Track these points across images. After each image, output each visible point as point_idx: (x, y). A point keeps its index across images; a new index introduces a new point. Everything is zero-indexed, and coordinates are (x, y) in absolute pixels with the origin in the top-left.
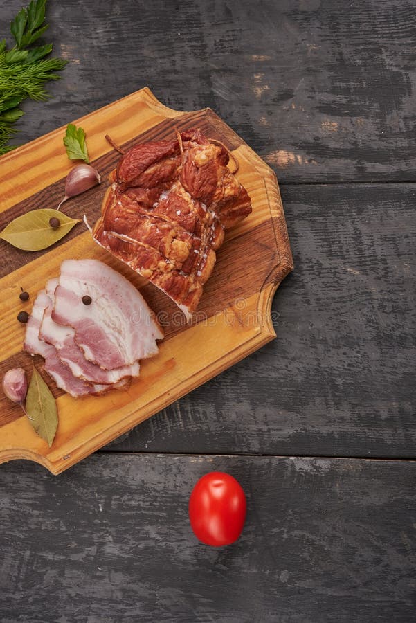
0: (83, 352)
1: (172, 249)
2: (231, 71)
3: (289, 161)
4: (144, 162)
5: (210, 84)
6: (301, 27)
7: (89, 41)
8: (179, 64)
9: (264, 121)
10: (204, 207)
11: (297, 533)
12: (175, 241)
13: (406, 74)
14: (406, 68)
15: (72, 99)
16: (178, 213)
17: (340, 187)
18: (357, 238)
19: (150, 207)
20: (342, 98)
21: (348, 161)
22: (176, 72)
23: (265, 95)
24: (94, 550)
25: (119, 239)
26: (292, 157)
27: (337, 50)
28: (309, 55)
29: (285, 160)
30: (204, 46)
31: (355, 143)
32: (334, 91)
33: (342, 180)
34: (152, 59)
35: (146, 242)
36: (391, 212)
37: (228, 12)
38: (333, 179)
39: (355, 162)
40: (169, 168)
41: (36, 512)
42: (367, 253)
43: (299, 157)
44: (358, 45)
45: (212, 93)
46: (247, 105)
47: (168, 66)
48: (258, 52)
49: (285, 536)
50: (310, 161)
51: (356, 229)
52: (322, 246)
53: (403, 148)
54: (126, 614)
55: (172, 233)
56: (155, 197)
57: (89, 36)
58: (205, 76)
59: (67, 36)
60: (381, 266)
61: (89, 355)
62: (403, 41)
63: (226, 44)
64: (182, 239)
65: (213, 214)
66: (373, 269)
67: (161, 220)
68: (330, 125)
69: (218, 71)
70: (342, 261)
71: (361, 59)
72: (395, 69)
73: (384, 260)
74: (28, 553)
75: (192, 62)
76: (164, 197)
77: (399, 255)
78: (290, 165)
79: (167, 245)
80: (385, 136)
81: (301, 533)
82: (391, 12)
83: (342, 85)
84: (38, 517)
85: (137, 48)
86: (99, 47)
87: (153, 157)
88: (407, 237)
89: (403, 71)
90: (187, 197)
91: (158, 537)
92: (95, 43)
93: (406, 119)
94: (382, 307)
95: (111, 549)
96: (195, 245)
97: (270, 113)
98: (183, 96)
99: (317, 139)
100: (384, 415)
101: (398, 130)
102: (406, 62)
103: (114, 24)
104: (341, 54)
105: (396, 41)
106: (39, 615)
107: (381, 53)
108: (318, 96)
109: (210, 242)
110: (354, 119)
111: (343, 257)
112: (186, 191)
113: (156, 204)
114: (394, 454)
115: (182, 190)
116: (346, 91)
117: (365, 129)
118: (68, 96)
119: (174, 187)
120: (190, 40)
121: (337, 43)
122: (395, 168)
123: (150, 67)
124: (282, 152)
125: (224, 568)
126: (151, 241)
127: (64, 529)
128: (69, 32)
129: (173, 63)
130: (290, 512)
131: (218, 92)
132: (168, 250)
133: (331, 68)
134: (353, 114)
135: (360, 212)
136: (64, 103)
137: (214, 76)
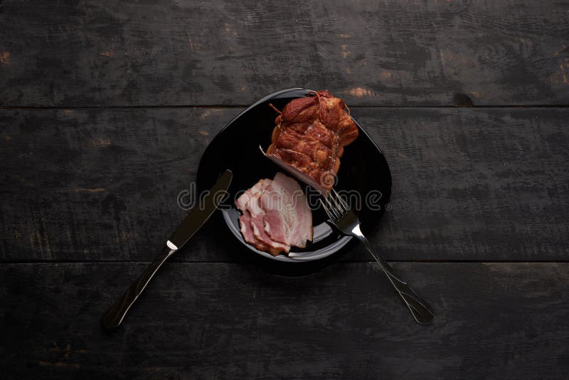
0: (265, 226)
1: (317, 155)
2: (328, 42)
3: (363, 94)
4: (299, 108)
5: (316, 49)
6: (368, 20)
7: (242, 22)
8: (297, 37)
9: (348, 71)
10: (333, 133)
11: (374, 306)
12: (319, 151)
13: (428, 48)
14: (428, 45)
15: (233, 55)
16: (319, 136)
17: (393, 108)
18: (404, 137)
19: (303, 134)
20: (392, 60)
21: (397, 95)
22: (295, 42)
23: (348, 57)
24: (250, 321)
25: (286, 152)
26: (365, 92)
27: (388, 33)
28: (373, 36)
29: (361, 93)
30: (312, 28)
31: (401, 85)
32: (388, 56)
33: (394, 105)
34: (280, 34)
35: (302, 152)
36: (423, 123)
37: (325, 10)
38: (388, 105)
39: (401, 95)
40: (312, 111)
41: (213, 300)
42: (410, 146)
43: (369, 92)
44: (400, 31)
45: (317, 55)
46: (338, 62)
47: (291, 38)
48: (344, 33)
49: (367, 308)
50: (375, 94)
51: (403, 132)
52: (384, 141)
53: (427, 88)
54: (272, 359)
55: (317, 146)
56: (305, 128)
57: (243, 20)
58: (313, 45)
59: (228, 19)
60: (418, 153)
61: (267, 228)
62: (425, 30)
63: (325, 28)
64: (322, 150)
65: (338, 137)
66: (413, 155)
67: (310, 140)
68: (386, 75)
69: (320, 42)
70: (395, 150)
71: (403, 39)
72: (422, 45)
73: (420, 149)
74: (208, 325)
75: (305, 37)
76: (310, 128)
77: (428, 147)
78: (364, 96)
79: (314, 154)
80: (417, 81)
81: (376, 305)
82: (418, 15)
83: (392, 53)
84: (214, 303)
85: (272, 28)
86: (249, 26)
87: (304, 105)
88: (432, 137)
89: (426, 47)
90: (323, 127)
91: (291, 312)
92: (246, 23)
93: (428, 73)
94: (419, 176)
95: (261, 321)
96: (329, 154)
97: (352, 67)
98: (301, 56)
99: (379, 82)
100: (423, 236)
101: (424, 78)
102: (427, 42)
103: (258, 14)
104: (391, 35)
105: (422, 30)
106: (216, 363)
107: (413, 36)
108: (380, 59)
109: (336, 153)
110: (400, 72)
111: (396, 148)
112: (323, 124)
113: (306, 132)
114: (429, 258)
115: (320, 124)
116: (395, 56)
117: (406, 77)
118: (230, 53)
119: (315, 122)
120: (303, 25)
121: (389, 30)
122: (423, 99)
123: (280, 38)
124: (359, 89)
125: (331, 328)
126: (305, 152)
127: (230, 309)
128: (230, 17)
129: (294, 37)
130: (370, 294)
131: (321, 54)
132: (315, 156)
133: (385, 43)
134: (398, 69)
135: (405, 123)
136: (227, 57)
137: (318, 45)
